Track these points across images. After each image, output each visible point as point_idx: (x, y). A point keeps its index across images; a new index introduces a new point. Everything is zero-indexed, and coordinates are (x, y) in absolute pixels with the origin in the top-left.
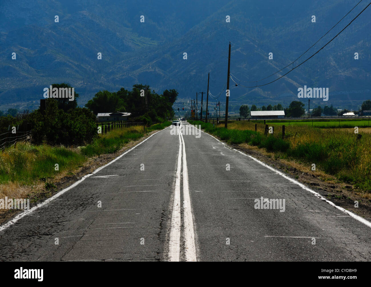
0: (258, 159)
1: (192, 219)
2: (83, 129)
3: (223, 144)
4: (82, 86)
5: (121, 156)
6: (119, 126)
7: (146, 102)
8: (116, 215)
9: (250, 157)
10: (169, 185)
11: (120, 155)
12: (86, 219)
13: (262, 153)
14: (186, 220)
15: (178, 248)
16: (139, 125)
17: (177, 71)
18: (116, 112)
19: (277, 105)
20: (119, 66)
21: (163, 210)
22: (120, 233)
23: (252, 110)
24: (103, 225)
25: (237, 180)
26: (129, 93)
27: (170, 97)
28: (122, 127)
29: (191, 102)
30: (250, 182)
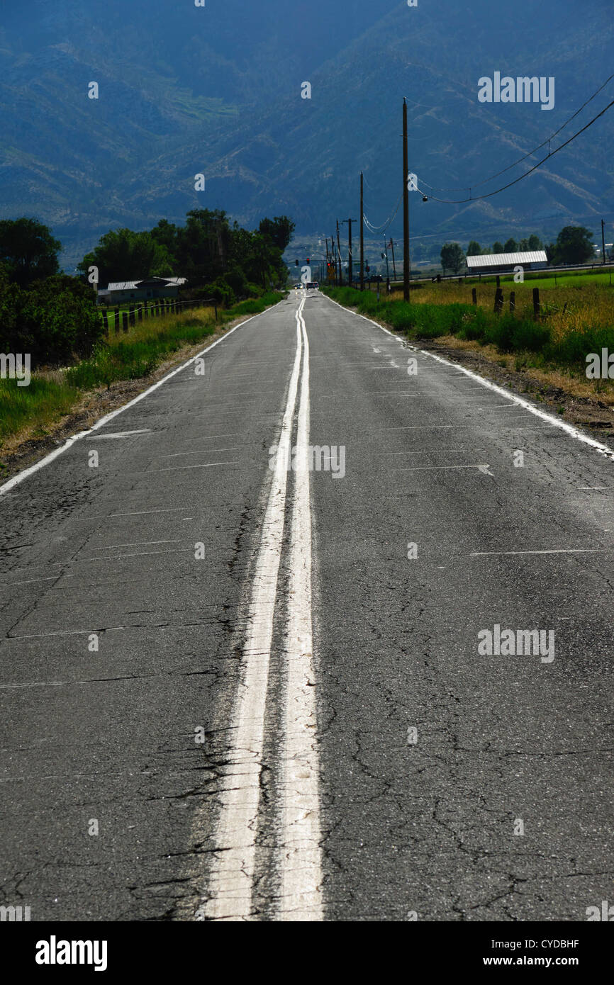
0: (476, 371)
1: (309, 525)
2: (70, 325)
3: (399, 339)
4: (68, 221)
5: (160, 384)
6: (157, 311)
7: (220, 250)
8: (137, 524)
9: (458, 367)
10: (264, 446)
11: (158, 381)
12: (69, 539)
13: (487, 357)
14: (296, 526)
15: (273, 593)
16: (204, 307)
17: (288, 171)
18: (152, 278)
19: (528, 239)
20: (153, 168)
21: (246, 507)
22: (144, 566)
23: (470, 254)
24: (108, 549)
25: (423, 425)
26: (180, 233)
27: (276, 236)
28: (163, 313)
29: (325, 244)
30: (450, 428)
